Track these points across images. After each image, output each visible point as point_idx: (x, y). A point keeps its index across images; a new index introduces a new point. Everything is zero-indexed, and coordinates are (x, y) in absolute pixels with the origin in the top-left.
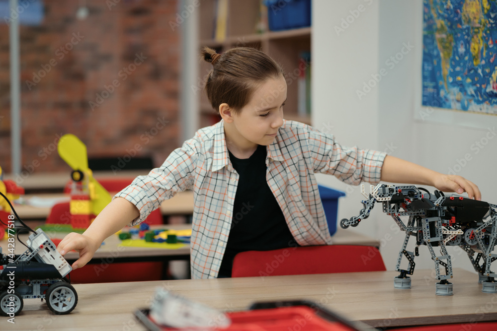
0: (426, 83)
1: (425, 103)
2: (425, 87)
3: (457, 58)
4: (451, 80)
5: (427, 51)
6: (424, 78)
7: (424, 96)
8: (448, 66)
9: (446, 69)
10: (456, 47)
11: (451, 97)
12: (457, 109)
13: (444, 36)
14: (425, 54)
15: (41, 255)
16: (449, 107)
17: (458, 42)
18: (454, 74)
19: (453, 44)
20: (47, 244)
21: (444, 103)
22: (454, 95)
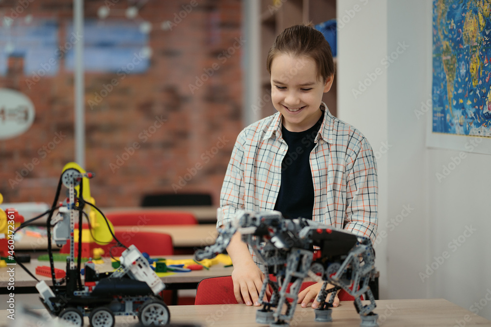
0: (435, 109)
1: (435, 130)
2: (434, 112)
3: (460, 80)
4: (455, 103)
5: (436, 75)
6: (434, 102)
7: (434, 122)
8: (453, 89)
9: (451, 92)
10: (458, 68)
11: (455, 121)
12: (460, 134)
13: (449, 57)
14: (434, 78)
15: (134, 271)
16: (454, 132)
17: (460, 63)
18: (457, 97)
19: (456, 65)
20: (140, 260)
21: (450, 128)
22: (458, 119)
